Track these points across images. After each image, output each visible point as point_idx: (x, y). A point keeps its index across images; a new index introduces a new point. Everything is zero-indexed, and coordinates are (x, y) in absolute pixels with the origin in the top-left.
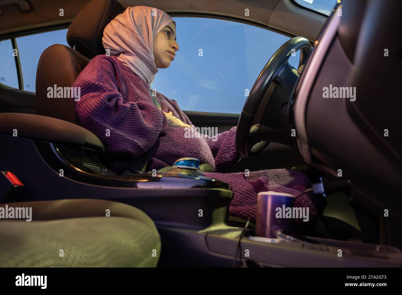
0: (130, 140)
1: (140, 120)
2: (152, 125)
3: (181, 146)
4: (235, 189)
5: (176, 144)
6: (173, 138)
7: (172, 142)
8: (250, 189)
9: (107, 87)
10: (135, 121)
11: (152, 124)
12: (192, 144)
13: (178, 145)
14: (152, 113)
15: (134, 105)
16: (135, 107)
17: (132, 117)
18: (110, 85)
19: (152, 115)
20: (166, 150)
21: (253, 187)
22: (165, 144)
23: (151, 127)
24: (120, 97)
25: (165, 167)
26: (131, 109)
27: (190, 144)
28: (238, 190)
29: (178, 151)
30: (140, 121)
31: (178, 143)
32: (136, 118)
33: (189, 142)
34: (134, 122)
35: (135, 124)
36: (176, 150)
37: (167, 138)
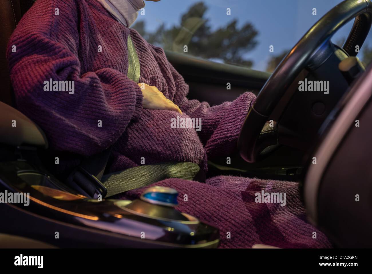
0: (84, 135)
1: (102, 104)
2: (118, 111)
3: (158, 140)
4: (227, 216)
5: (151, 137)
6: (147, 127)
7: (146, 133)
8: (247, 220)
9: (60, 47)
10: (94, 104)
11: (120, 109)
12: (174, 137)
13: (155, 139)
14: (122, 91)
15: (96, 80)
16: (97, 83)
17: (91, 98)
18: (66, 41)
19: (120, 95)
20: (136, 145)
21: (253, 218)
22: (135, 136)
23: (117, 114)
24: (77, 65)
25: (132, 167)
26: (90, 85)
27: (171, 137)
28: (230, 218)
29: (154, 148)
30: (101, 106)
31: (155, 136)
32: (96, 101)
33: (171, 134)
34: (93, 106)
35: (94, 109)
36: (150, 146)
37: (140, 126)
